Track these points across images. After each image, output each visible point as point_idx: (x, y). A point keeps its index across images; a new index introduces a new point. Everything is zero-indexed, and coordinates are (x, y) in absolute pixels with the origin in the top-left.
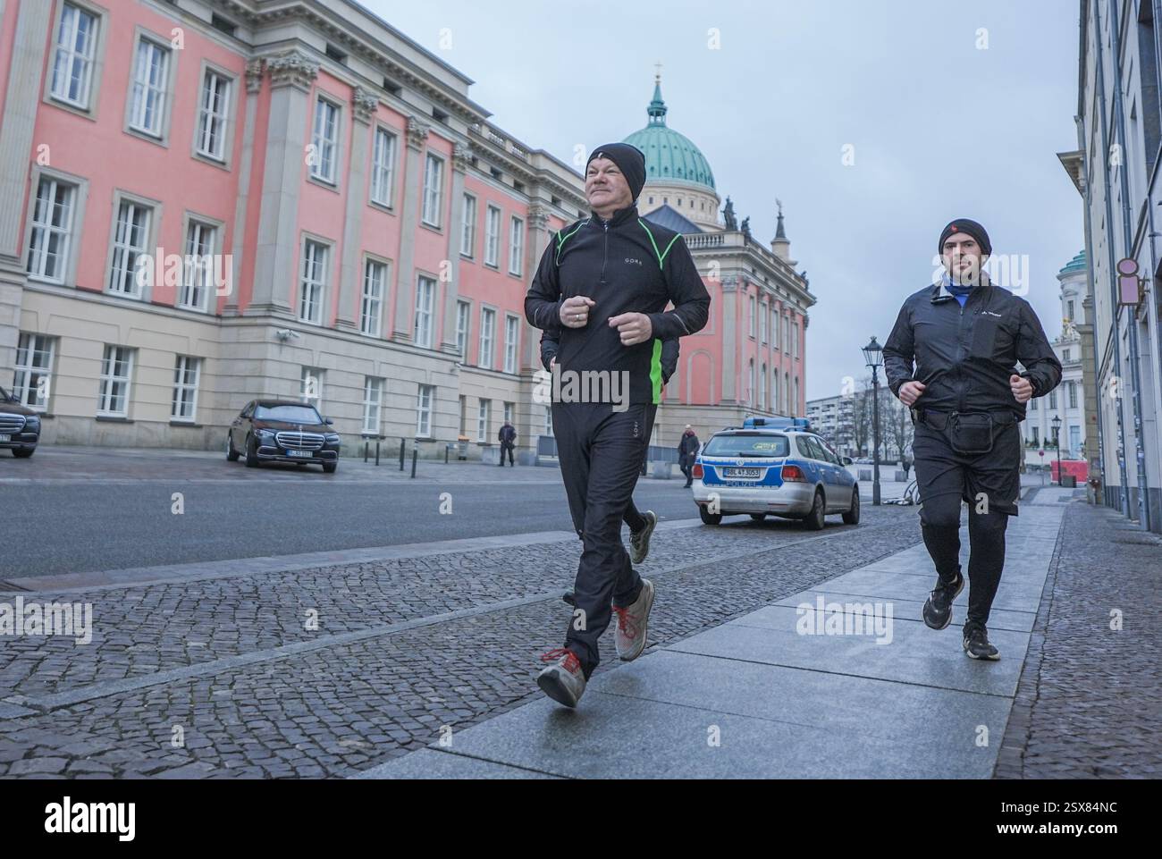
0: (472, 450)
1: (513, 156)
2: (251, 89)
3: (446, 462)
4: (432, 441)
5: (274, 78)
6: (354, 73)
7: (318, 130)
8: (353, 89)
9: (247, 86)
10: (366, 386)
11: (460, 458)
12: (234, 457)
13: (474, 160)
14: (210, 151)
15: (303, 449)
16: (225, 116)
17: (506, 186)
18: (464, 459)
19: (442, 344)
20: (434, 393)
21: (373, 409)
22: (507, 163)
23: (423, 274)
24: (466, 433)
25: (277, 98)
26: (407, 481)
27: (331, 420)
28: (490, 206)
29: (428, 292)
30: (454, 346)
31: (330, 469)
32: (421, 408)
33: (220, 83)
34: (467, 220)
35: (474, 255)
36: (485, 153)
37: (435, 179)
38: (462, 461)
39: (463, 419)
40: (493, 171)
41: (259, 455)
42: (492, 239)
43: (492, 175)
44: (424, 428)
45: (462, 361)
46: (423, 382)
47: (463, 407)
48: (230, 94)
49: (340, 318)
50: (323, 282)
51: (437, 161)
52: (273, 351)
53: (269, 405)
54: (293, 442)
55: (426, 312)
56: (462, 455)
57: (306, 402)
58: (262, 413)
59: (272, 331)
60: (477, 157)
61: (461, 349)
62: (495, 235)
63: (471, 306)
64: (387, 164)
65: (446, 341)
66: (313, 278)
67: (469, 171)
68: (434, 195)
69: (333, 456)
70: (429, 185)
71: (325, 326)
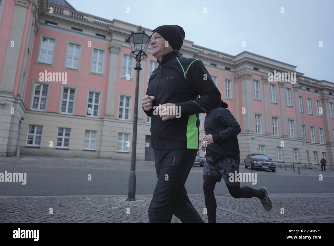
0: (313, 166)
1: (313, 83)
2: (236, 81)
3: (306, 169)
4: (299, 163)
5: (241, 78)
6: (262, 72)
7: (254, 88)
8: (262, 76)
9: (235, 81)
10: (277, 149)
11: (310, 168)
12: (246, 167)
13: (300, 87)
14: (229, 97)
15: (266, 166)
16: (231, 88)
17: (312, 92)
18: (311, 168)
19: (298, 137)
20: (298, 151)
21: (280, 155)
22: (311, 86)
23: (289, 119)
24: (310, 161)
25: (243, 82)
26: (298, 175)
27: (271, 158)
28: (307, 98)
29: (291, 123)
30: (302, 137)
31: (274, 171)
32: (295, 155)
33: (229, 82)
34: (301, 103)
35: (304, 112)
36: (303, 84)
37: (289, 94)
38: (310, 169)
39: (308, 157)
40: (307, 88)
41: (254, 167)
42: (310, 107)
43: (307, 90)
44: (296, 160)
45: (306, 141)
46: (294, 147)
47: (308, 154)
48: (231, 83)
49: (267, 132)
50: (261, 124)
51: (289, 89)
52: (250, 141)
53: (254, 155)
54: (263, 164)
55: (292, 129)
56: (310, 167)
57: (261, 154)
58: (253, 157)
59: (250, 137)
60: (301, 86)
61: (304, 138)
62: (311, 106)
63: (306, 126)
64: (274, 92)
65: (299, 136)
66: (258, 123)
67: (300, 90)
68: (289, 98)
69: (275, 168)
70: (288, 95)
71: (263, 134)
